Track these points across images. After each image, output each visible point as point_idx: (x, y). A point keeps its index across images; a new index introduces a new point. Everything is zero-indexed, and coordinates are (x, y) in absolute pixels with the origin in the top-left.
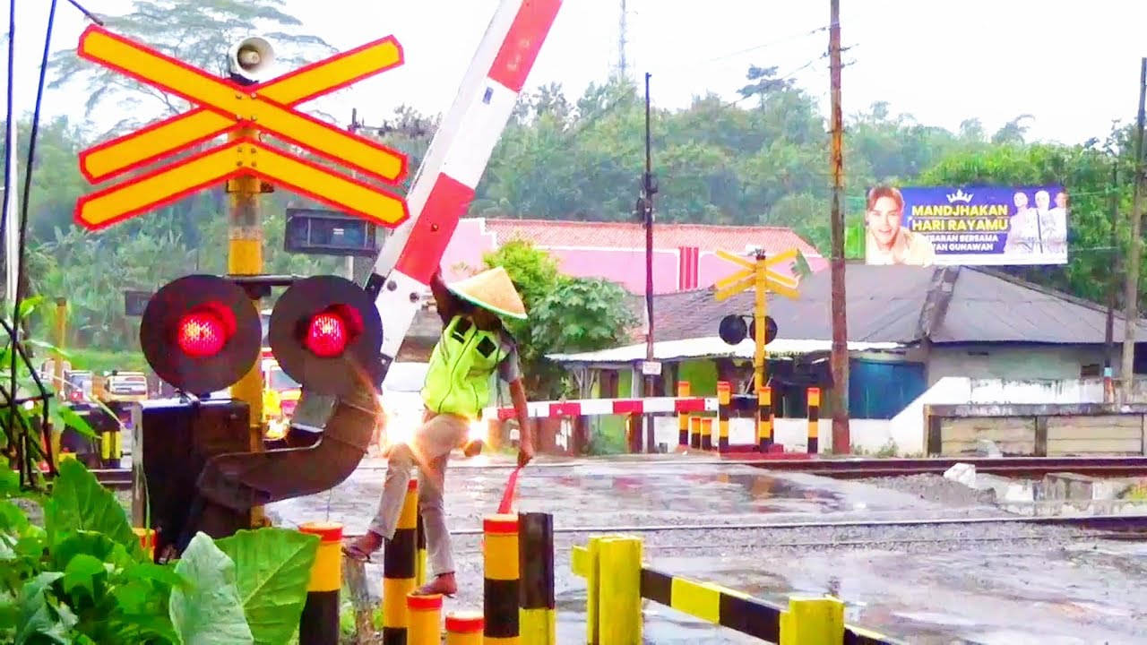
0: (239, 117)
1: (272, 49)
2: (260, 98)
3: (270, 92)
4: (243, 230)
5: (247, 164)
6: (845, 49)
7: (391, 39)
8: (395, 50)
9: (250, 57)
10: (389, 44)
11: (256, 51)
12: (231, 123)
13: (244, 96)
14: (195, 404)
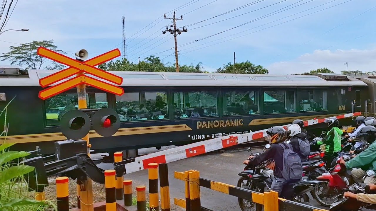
0: (81, 69)
1: (87, 53)
2: (86, 65)
3: (87, 63)
4: (82, 97)
5: (83, 81)
6: (178, 52)
7: (117, 49)
10: (117, 51)
11: (83, 53)
12: (79, 71)
13: (82, 64)
14: (73, 142)
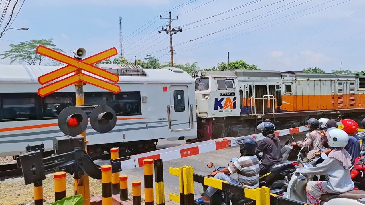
0: (78, 67)
1: (85, 51)
2: (83, 63)
3: (85, 61)
4: (80, 95)
5: (81, 79)
7: (114, 48)
8: (115, 51)
9: (80, 53)
11: (81, 51)
12: (76, 69)
13: (79, 62)
14: (71, 138)
